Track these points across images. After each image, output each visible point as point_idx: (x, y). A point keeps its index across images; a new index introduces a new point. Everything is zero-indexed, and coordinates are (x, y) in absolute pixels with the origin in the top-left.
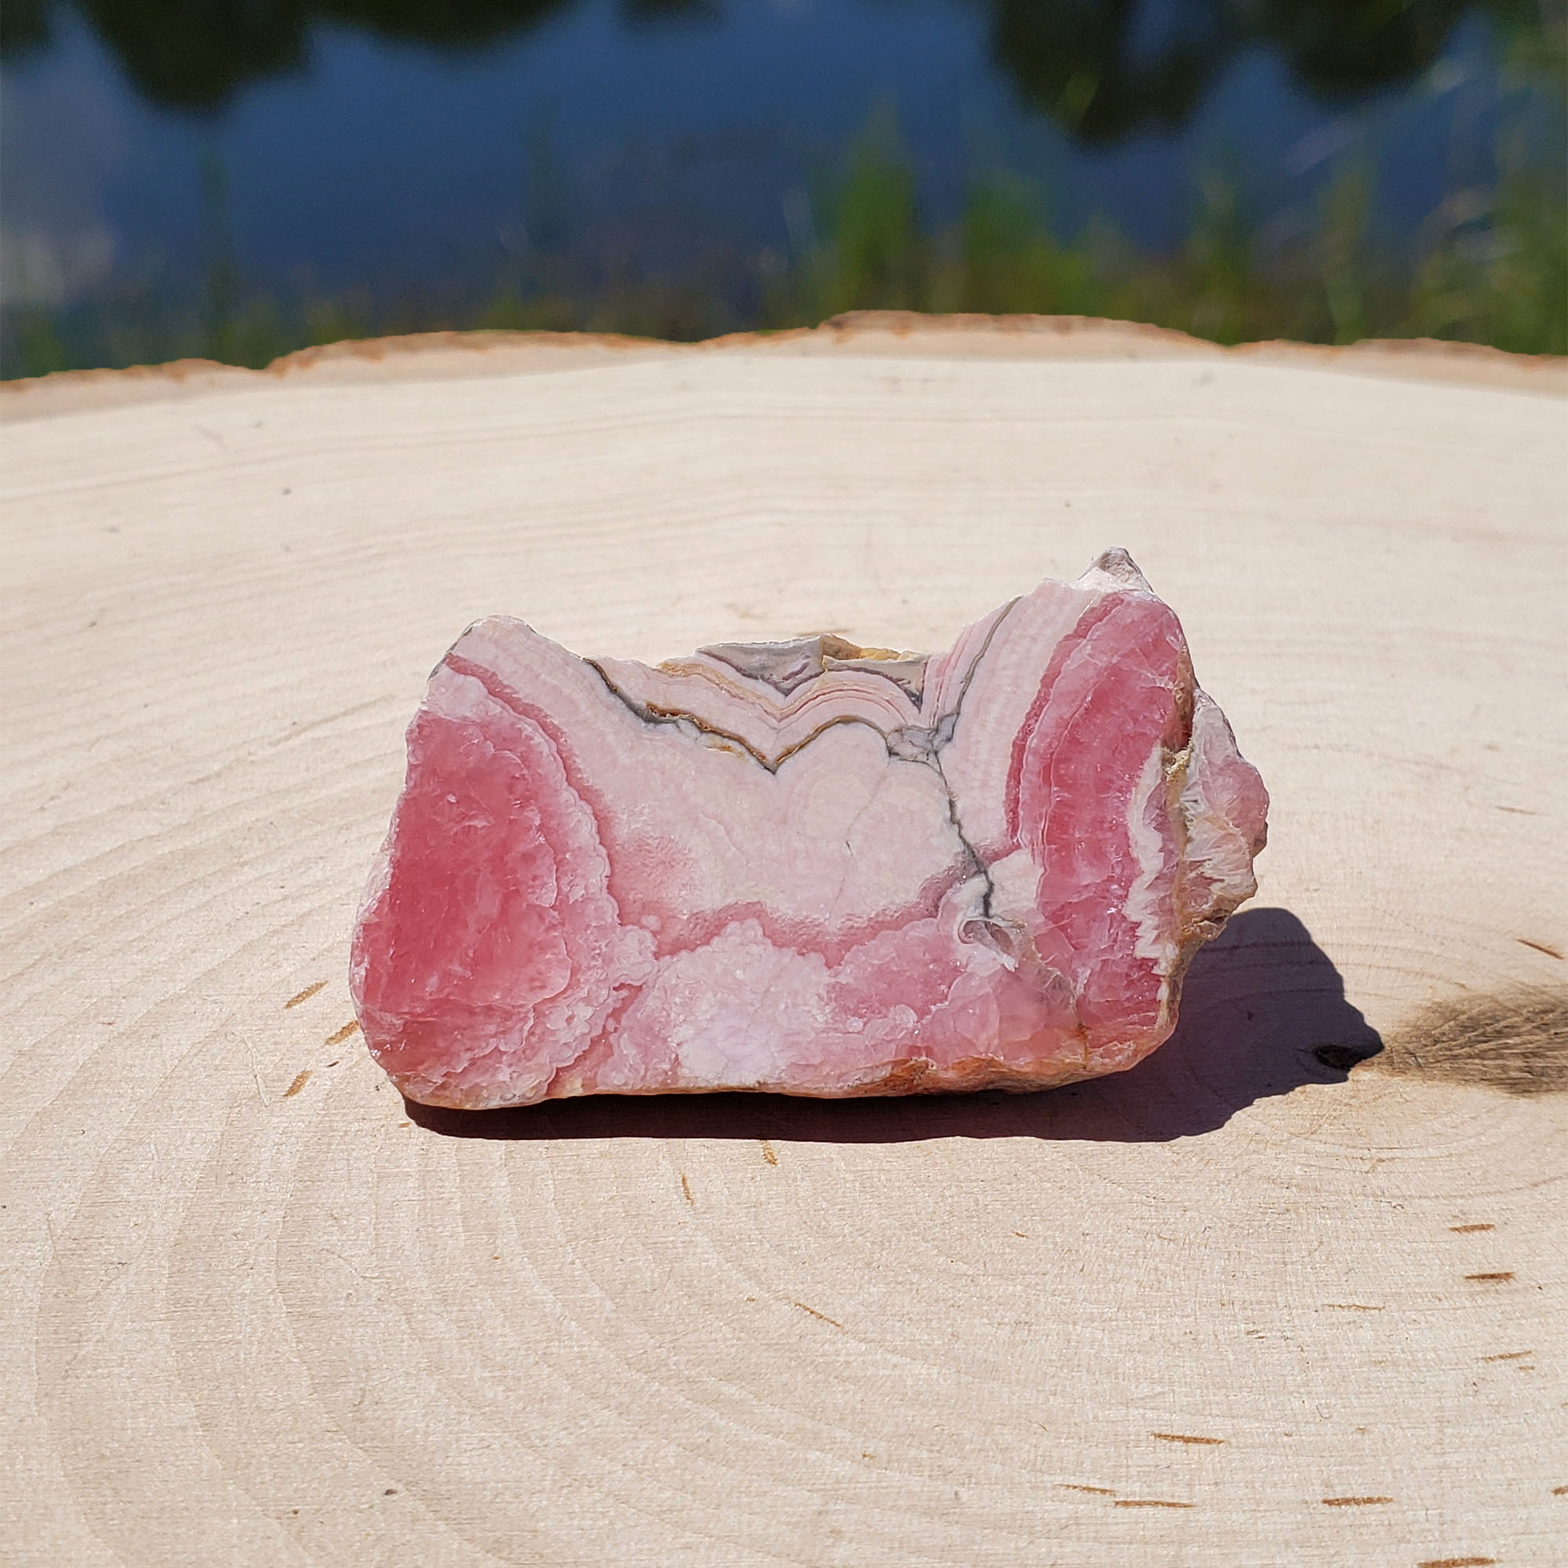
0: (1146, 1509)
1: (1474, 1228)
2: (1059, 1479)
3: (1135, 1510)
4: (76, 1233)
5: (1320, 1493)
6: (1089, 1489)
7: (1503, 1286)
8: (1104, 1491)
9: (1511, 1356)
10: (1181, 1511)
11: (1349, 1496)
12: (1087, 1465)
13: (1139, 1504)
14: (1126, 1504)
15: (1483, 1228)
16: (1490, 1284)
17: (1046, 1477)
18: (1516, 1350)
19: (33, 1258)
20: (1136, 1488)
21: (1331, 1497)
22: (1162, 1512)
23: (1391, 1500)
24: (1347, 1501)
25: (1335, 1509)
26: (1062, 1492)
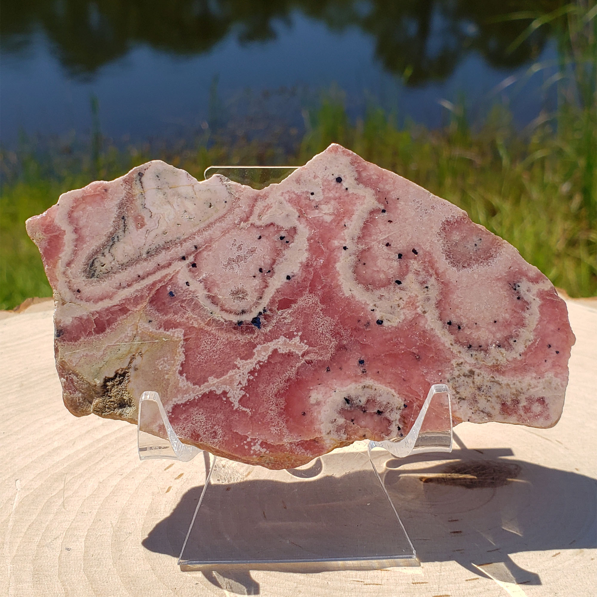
0: (371, 585)
1: (454, 521)
2: (351, 579)
3: (368, 586)
4: (118, 526)
5: (411, 581)
6: (358, 581)
7: (459, 534)
8: (361, 582)
9: (459, 550)
10: (379, 586)
11: (418, 582)
12: (358, 576)
13: (370, 584)
14: (367, 584)
15: (456, 520)
16: (456, 534)
17: (349, 579)
18: (460, 549)
19: (109, 532)
20: (369, 581)
21: (414, 582)
22: (374, 586)
23: (427, 583)
24: (418, 583)
25: (415, 585)
26: (352, 582)
